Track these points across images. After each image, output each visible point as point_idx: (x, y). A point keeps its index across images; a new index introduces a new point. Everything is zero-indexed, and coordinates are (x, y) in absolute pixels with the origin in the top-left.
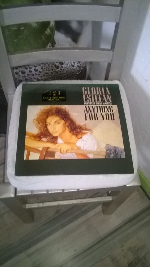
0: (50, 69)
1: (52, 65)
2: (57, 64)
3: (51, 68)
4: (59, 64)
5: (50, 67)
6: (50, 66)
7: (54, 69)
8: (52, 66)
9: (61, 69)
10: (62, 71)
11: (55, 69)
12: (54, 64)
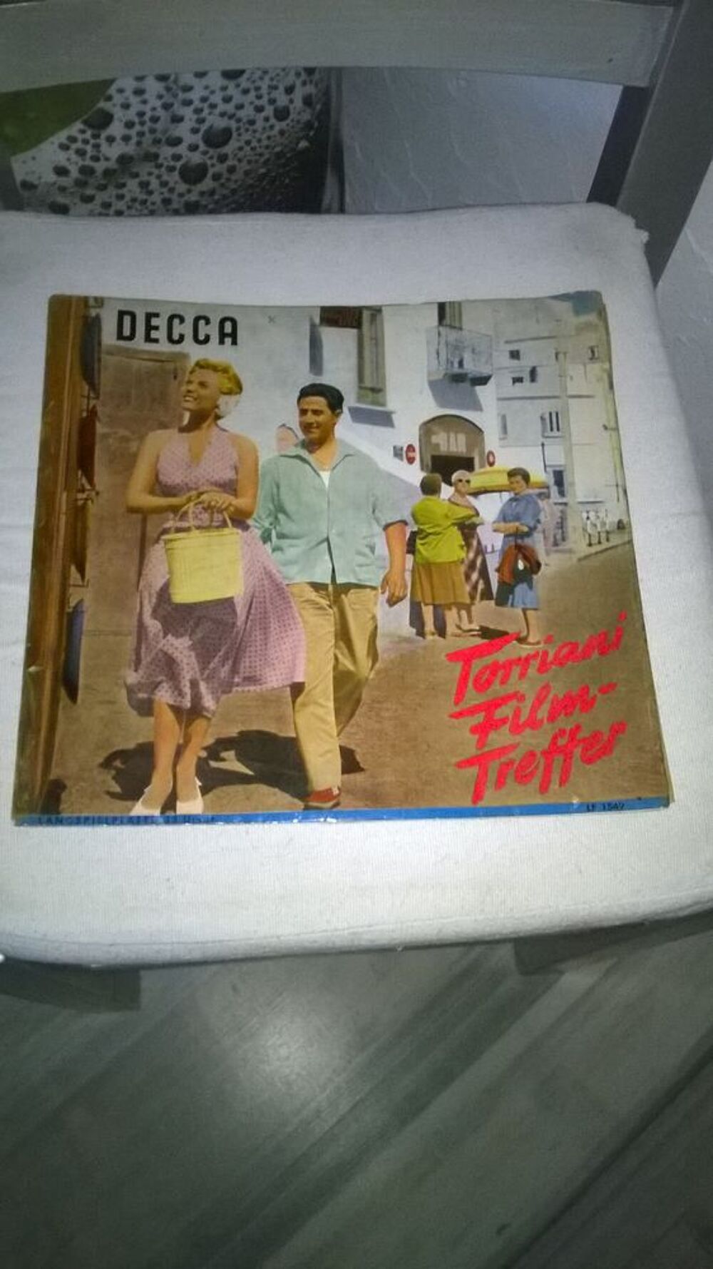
0: (153, 204)
1: (165, 178)
2: (196, 158)
3: (156, 198)
4: (205, 153)
5: (151, 193)
6: (154, 184)
7: (174, 197)
8: (164, 184)
9: (216, 177)
10: (222, 185)
11: (181, 195)
12: (178, 165)
